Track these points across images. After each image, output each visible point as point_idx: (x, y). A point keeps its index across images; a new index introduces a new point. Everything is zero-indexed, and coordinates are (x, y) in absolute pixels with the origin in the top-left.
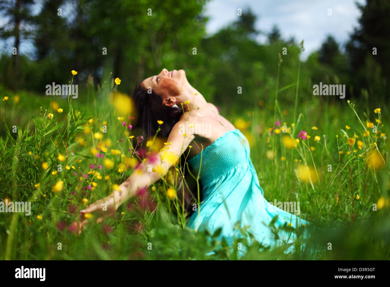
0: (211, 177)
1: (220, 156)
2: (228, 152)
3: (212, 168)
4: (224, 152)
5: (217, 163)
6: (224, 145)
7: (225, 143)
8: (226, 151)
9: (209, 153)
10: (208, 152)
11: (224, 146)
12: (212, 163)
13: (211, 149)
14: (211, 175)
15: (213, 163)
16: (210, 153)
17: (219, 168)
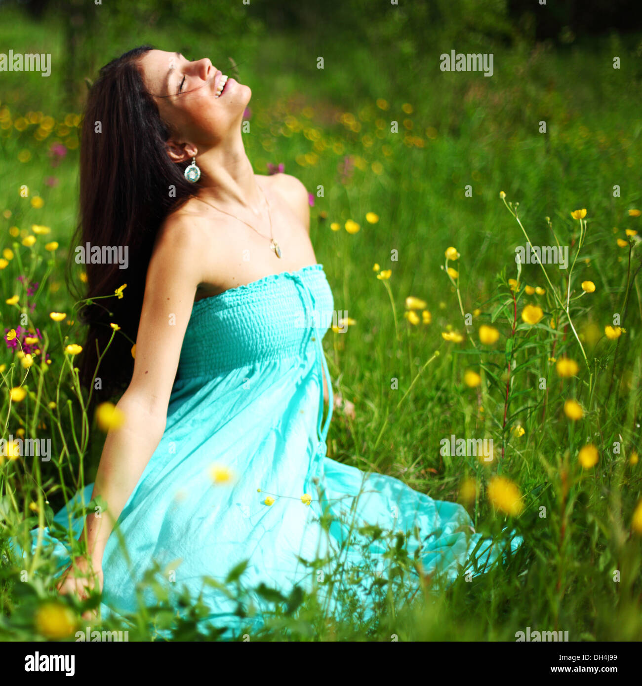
0: (195, 365)
1: (225, 329)
2: (246, 327)
3: (203, 348)
4: (237, 322)
5: (214, 341)
6: (244, 307)
7: (248, 303)
8: (242, 321)
9: (205, 312)
10: (202, 311)
11: (242, 309)
12: (204, 337)
13: (210, 307)
14: (197, 362)
15: (206, 337)
16: (207, 314)
17: (217, 355)
